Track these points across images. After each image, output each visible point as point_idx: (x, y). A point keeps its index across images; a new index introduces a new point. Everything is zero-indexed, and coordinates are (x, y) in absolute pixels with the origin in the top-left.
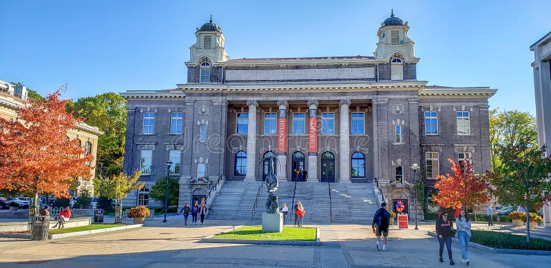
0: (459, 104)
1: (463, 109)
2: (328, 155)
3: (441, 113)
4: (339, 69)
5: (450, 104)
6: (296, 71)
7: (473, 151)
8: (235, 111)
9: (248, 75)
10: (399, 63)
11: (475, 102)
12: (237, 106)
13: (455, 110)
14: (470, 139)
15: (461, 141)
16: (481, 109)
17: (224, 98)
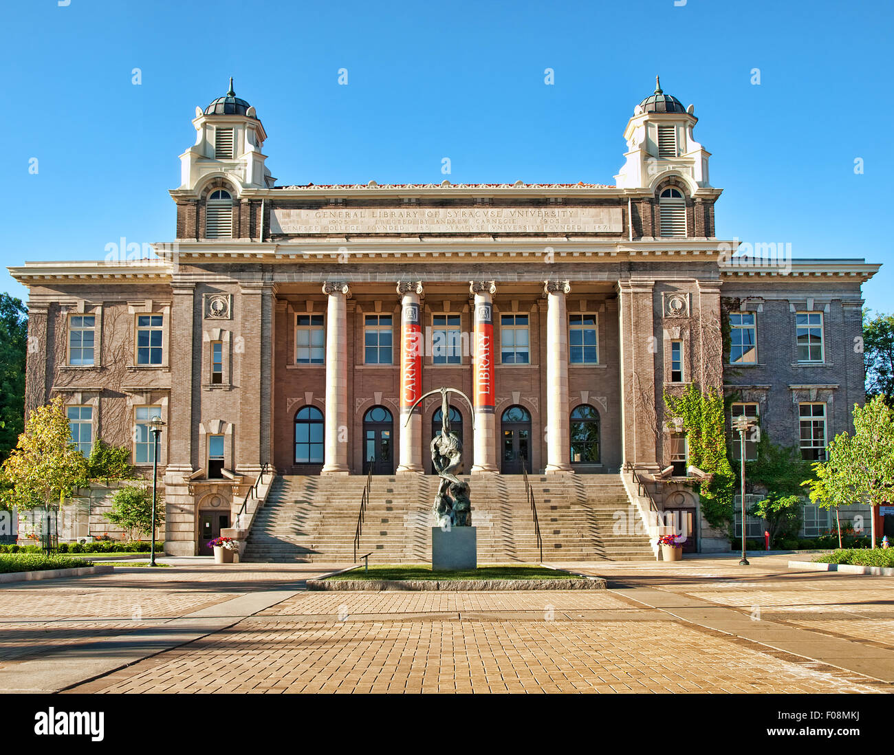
0: (800, 296)
1: (810, 307)
2: (517, 413)
3: (764, 314)
4: (543, 210)
5: (783, 296)
6: (442, 211)
7: (831, 399)
8: (291, 310)
9: (325, 221)
10: (676, 200)
11: (834, 291)
12: (296, 298)
13: (792, 308)
14: (823, 373)
15: (805, 376)
16: (846, 308)
17: (268, 275)
